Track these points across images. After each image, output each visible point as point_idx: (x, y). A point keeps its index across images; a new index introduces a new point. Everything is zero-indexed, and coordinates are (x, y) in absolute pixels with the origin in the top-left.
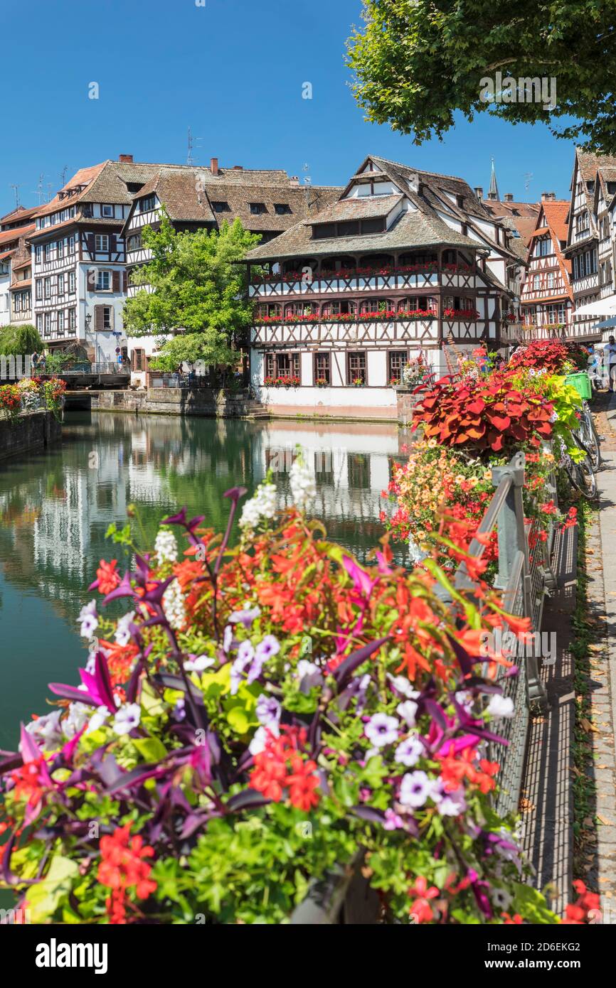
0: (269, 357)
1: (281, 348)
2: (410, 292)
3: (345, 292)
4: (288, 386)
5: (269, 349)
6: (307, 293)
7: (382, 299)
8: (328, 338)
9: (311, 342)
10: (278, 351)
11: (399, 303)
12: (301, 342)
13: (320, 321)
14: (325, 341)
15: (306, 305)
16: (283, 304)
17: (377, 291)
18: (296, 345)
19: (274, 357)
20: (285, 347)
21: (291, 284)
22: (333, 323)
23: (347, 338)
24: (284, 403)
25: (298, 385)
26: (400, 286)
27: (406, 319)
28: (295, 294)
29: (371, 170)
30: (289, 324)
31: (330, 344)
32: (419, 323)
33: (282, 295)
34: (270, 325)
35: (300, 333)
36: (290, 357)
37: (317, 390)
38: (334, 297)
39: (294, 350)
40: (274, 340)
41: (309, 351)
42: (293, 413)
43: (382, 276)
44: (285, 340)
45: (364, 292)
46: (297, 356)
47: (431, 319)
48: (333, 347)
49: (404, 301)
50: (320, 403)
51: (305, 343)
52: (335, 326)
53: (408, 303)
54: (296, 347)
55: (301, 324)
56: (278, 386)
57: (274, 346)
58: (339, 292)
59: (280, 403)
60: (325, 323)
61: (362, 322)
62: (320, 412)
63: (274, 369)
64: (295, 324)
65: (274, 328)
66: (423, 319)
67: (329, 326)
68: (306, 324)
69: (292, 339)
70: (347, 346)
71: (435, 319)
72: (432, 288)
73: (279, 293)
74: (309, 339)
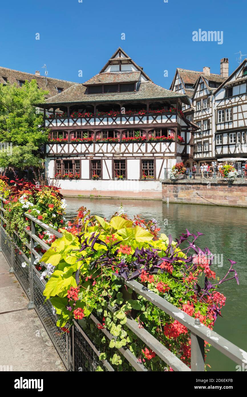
0: (58, 162)
1: (66, 157)
2: (157, 126)
3: (112, 125)
4: (71, 179)
5: (58, 157)
6: (86, 125)
7: (137, 130)
8: (101, 151)
9: (89, 153)
10: (64, 159)
11: (149, 131)
12: (81, 153)
13: (94, 142)
14: (98, 153)
15: (84, 132)
16: (69, 132)
17: (134, 124)
18: (77, 155)
19: (62, 162)
20: (70, 156)
21: (75, 120)
22: (103, 143)
23: (113, 151)
24: (69, 189)
25: (78, 178)
26: (150, 121)
27: (154, 142)
28: (78, 126)
29: (120, 57)
30: (73, 143)
31: (102, 155)
32: (162, 143)
33: (69, 126)
34: (60, 143)
35: (81, 148)
36: (73, 162)
37: (92, 181)
38: (104, 127)
39: (75, 158)
40: (63, 152)
41: (86, 159)
42: (76, 194)
43: (138, 116)
44: (70, 152)
45: (125, 125)
46: (78, 162)
47: (170, 141)
48: (104, 156)
49: (152, 131)
50: (94, 189)
51: (84, 154)
52: (105, 145)
53: (155, 132)
54: (77, 156)
55: (81, 143)
56: (64, 178)
57: (62, 156)
58: (108, 125)
59: (65, 189)
60: (98, 142)
61: (123, 143)
62: (94, 194)
63: (62, 169)
64: (78, 143)
65: (62, 145)
66: (165, 141)
67: (101, 145)
68: (85, 143)
69: (75, 152)
70: (113, 156)
71: (173, 141)
72: (172, 123)
73: (66, 124)
74: (87, 152)
